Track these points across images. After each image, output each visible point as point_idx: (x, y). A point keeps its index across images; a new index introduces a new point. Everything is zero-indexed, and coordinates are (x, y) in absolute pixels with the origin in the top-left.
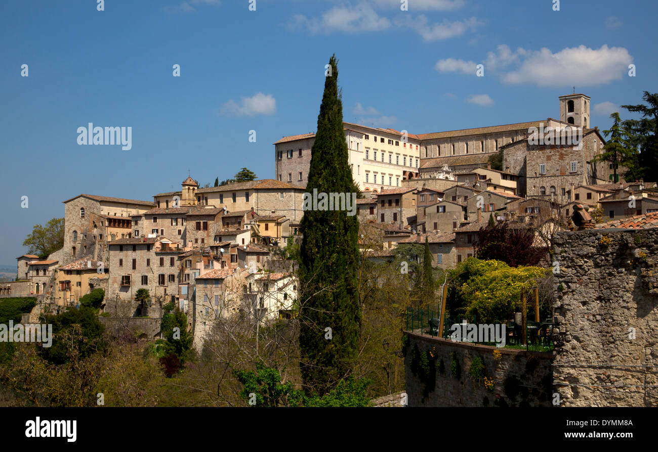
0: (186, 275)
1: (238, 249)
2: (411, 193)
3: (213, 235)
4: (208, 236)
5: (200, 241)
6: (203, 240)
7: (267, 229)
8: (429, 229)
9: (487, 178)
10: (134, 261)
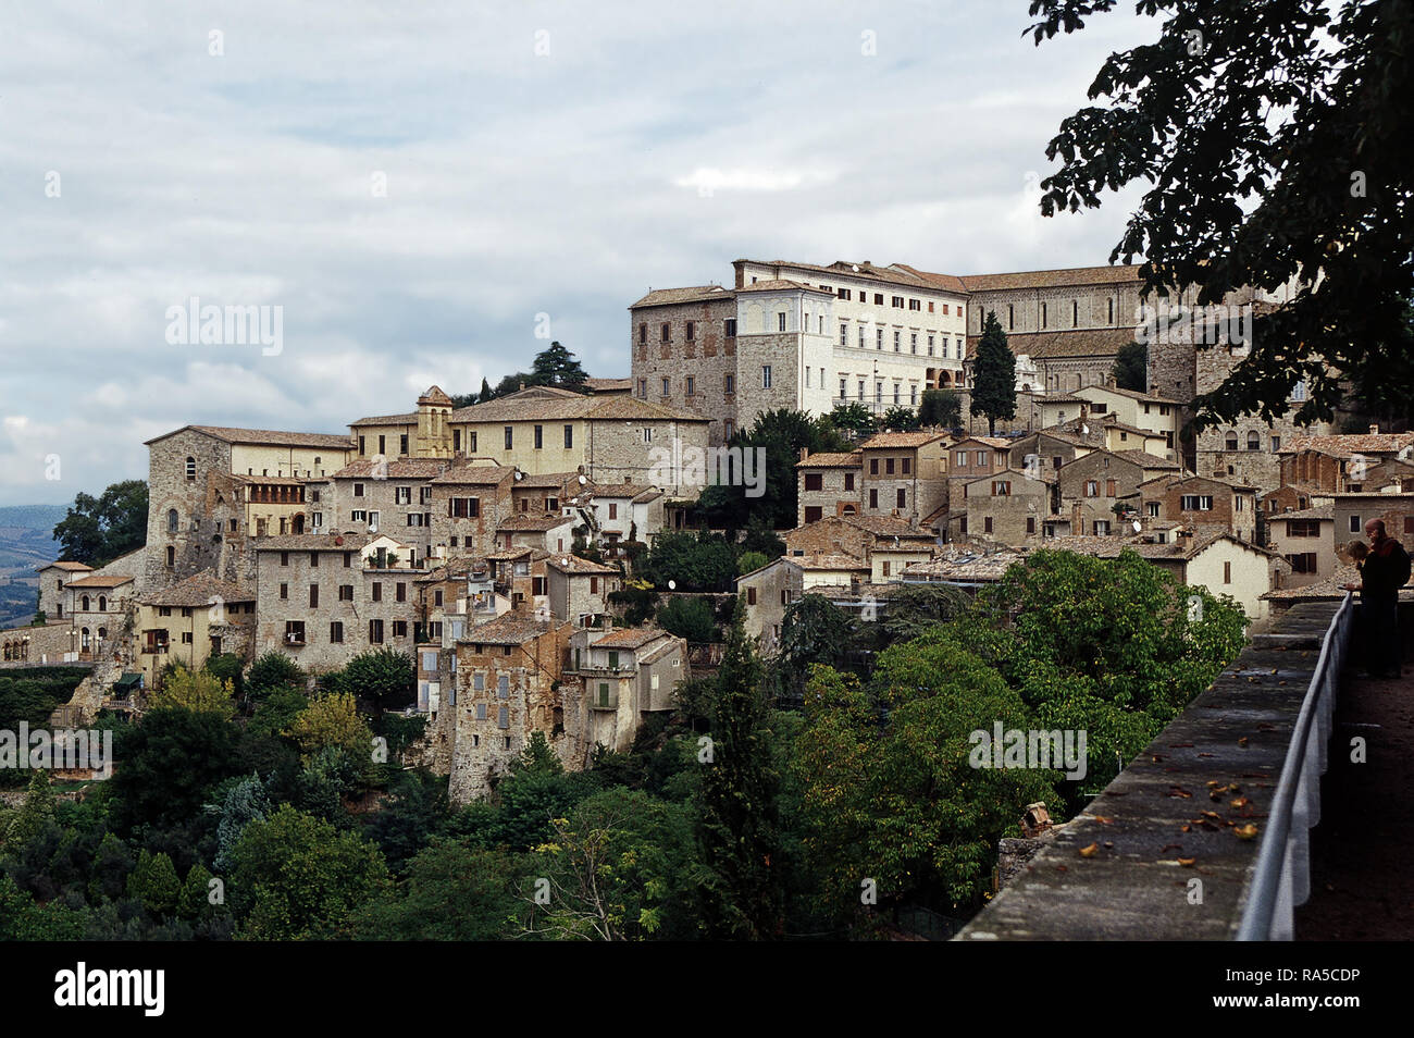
0: (432, 624)
1: (548, 563)
2: (938, 443)
3: (492, 529)
4: (481, 531)
5: (461, 542)
6: (469, 541)
7: (613, 516)
8: (975, 533)
9: (1109, 412)
10: (314, 589)
